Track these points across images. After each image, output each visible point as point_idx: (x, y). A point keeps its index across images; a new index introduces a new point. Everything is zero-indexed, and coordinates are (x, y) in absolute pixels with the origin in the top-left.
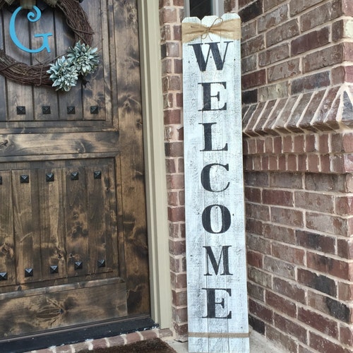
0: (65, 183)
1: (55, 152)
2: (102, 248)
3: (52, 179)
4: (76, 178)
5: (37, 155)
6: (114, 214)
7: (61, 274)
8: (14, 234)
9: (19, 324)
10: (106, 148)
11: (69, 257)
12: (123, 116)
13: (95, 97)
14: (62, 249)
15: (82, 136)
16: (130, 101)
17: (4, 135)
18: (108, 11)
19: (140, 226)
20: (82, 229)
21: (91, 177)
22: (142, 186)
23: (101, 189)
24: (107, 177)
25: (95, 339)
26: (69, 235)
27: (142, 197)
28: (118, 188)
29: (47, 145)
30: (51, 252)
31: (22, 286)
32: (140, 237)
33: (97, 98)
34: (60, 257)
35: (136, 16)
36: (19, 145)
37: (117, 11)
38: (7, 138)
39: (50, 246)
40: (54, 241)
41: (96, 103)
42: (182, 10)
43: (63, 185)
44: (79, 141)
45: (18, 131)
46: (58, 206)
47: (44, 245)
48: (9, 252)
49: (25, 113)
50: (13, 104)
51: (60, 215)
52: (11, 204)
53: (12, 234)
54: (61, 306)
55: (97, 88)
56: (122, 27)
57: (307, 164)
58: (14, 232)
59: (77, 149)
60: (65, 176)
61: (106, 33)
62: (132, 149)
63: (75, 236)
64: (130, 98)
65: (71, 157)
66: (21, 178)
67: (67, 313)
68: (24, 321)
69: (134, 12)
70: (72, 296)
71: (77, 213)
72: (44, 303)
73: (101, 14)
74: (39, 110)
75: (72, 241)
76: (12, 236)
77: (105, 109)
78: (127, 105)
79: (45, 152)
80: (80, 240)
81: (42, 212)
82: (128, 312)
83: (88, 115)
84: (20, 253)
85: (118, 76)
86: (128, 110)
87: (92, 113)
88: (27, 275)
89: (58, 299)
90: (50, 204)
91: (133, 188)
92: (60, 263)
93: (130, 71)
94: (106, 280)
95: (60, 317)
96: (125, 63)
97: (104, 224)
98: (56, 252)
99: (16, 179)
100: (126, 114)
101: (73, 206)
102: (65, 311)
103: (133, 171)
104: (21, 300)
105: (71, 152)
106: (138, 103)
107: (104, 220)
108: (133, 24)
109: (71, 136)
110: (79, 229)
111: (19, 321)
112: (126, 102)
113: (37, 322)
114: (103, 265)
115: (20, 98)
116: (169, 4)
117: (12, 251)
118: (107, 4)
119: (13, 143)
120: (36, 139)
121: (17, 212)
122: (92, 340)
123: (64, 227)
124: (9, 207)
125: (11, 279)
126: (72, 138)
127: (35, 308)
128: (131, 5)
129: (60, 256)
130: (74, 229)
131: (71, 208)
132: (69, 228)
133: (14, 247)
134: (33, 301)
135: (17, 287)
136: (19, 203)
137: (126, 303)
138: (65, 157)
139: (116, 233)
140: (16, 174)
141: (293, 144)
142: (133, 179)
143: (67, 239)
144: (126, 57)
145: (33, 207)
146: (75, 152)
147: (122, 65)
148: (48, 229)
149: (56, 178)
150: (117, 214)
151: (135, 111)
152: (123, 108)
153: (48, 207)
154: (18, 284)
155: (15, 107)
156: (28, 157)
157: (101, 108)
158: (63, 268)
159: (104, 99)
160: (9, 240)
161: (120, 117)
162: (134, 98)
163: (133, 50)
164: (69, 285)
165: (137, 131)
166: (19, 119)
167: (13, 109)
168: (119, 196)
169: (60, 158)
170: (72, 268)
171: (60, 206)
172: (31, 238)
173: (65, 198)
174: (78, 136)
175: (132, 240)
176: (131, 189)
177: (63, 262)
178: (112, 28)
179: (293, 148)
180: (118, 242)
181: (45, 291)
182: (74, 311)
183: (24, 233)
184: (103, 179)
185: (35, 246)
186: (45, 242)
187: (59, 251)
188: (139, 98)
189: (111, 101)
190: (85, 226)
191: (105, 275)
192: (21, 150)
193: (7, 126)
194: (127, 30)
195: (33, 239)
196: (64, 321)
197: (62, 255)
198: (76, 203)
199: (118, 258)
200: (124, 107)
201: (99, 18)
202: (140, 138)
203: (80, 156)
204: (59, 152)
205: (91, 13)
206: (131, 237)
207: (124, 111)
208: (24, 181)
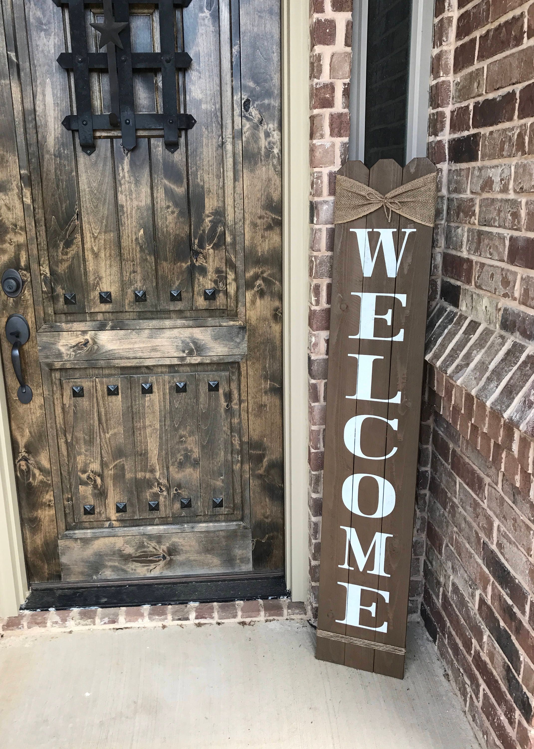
0: (168, 397)
1: (153, 354)
2: (219, 483)
3: (150, 391)
4: (184, 389)
5: (128, 358)
6: (237, 438)
7: (163, 512)
8: (102, 461)
9: (111, 567)
10: (226, 349)
11: (173, 492)
12: (253, 302)
13: (211, 275)
14: (164, 481)
15: (192, 334)
16: (264, 280)
17: (84, 332)
18: (233, 138)
19: (274, 457)
20: (190, 457)
21: (203, 389)
22: (278, 402)
23: (218, 405)
24: (227, 389)
25: (201, 603)
26: (173, 464)
27: (278, 417)
28: (242, 405)
29: (142, 345)
30: (149, 484)
31: (114, 522)
32: (272, 472)
33: (215, 276)
34: (161, 491)
35: (279, 143)
36: (103, 346)
37: (248, 139)
38: (88, 337)
39: (147, 476)
40: (152, 471)
41: (213, 285)
42: (344, 144)
43: (164, 398)
44: (188, 340)
45: (102, 327)
46: (158, 426)
47: (140, 475)
48: (95, 481)
49: (110, 302)
50: (94, 289)
51: (161, 438)
52: (96, 423)
53: (99, 458)
54: (163, 551)
55: (214, 261)
56: (256, 163)
57: (503, 461)
58: (102, 457)
59: (184, 352)
60: (167, 387)
61: (230, 174)
62: (265, 350)
63: (181, 465)
64: (265, 275)
65: (176, 362)
66: (108, 389)
67: (171, 560)
68: (116, 564)
69: (276, 136)
70: (176, 540)
71: (184, 436)
72: (141, 545)
73: (223, 143)
74: (130, 297)
75: (178, 472)
76: (98, 461)
77: (226, 293)
78: (260, 285)
79: (139, 355)
80: (189, 470)
81: (137, 433)
82: (254, 566)
83: (201, 302)
84: (110, 483)
85: (247, 243)
86: (262, 293)
87: (206, 299)
88: (118, 510)
89: (159, 542)
90: (147, 423)
91: (265, 406)
92: (162, 499)
93: (266, 234)
94: (224, 524)
95: (162, 563)
96: (259, 221)
97: (222, 453)
98: (156, 484)
99: (101, 389)
100: (258, 300)
101: (179, 428)
102: (168, 558)
103: (266, 381)
104: (112, 540)
105: (176, 355)
106: (277, 283)
107: (222, 446)
108: (274, 157)
109: (176, 332)
110: (187, 457)
111: (110, 564)
112: (259, 282)
113: (133, 567)
114: (220, 505)
115: (104, 280)
116: (322, 136)
117: (99, 480)
118: (233, 127)
119: (95, 343)
120: (125, 337)
121: (104, 433)
122: (197, 604)
123: (167, 454)
124: (93, 426)
125: (100, 513)
126: (178, 335)
127: (129, 550)
128: (271, 126)
129: (161, 489)
130: (180, 457)
131: (176, 430)
132: (173, 454)
133: (101, 476)
134: (127, 542)
135: (107, 524)
136: (107, 421)
137: (251, 554)
138: (167, 362)
139: (239, 465)
140: (102, 383)
141: (487, 419)
142: (266, 393)
143: (171, 469)
144: (260, 212)
145: (125, 427)
146: (182, 355)
147: (254, 225)
148: (144, 455)
149: (155, 389)
150: (241, 440)
151: (272, 295)
152: (253, 292)
153: (145, 427)
154: (109, 520)
155: (97, 293)
156: (116, 361)
157: (219, 291)
158: (165, 506)
159: (226, 278)
160: (95, 466)
161: (248, 305)
162: (269, 275)
163: (272, 200)
164: (173, 527)
165: (273, 325)
166: (103, 310)
167: (95, 295)
168: (244, 415)
169: (160, 363)
170: (177, 506)
171: (160, 426)
172: (123, 465)
173: (168, 416)
174: (186, 333)
175: (261, 475)
176: (261, 407)
177: (165, 498)
178: (240, 167)
179: (487, 425)
180: (241, 476)
181: (142, 531)
182: (179, 558)
183: (115, 459)
184: (221, 391)
185: (128, 476)
186: (141, 471)
187: (159, 484)
188: (278, 276)
189: (236, 280)
190: (196, 453)
191: (222, 518)
192: (106, 352)
193: (88, 318)
194: (264, 168)
195: (126, 467)
196: (167, 569)
197: (164, 489)
198: (182, 423)
199: (242, 497)
200: (256, 289)
201: (220, 151)
202: (278, 335)
203: (189, 360)
204: (158, 354)
205: (207, 145)
206: (261, 472)
207: (254, 296)
208: (112, 392)
